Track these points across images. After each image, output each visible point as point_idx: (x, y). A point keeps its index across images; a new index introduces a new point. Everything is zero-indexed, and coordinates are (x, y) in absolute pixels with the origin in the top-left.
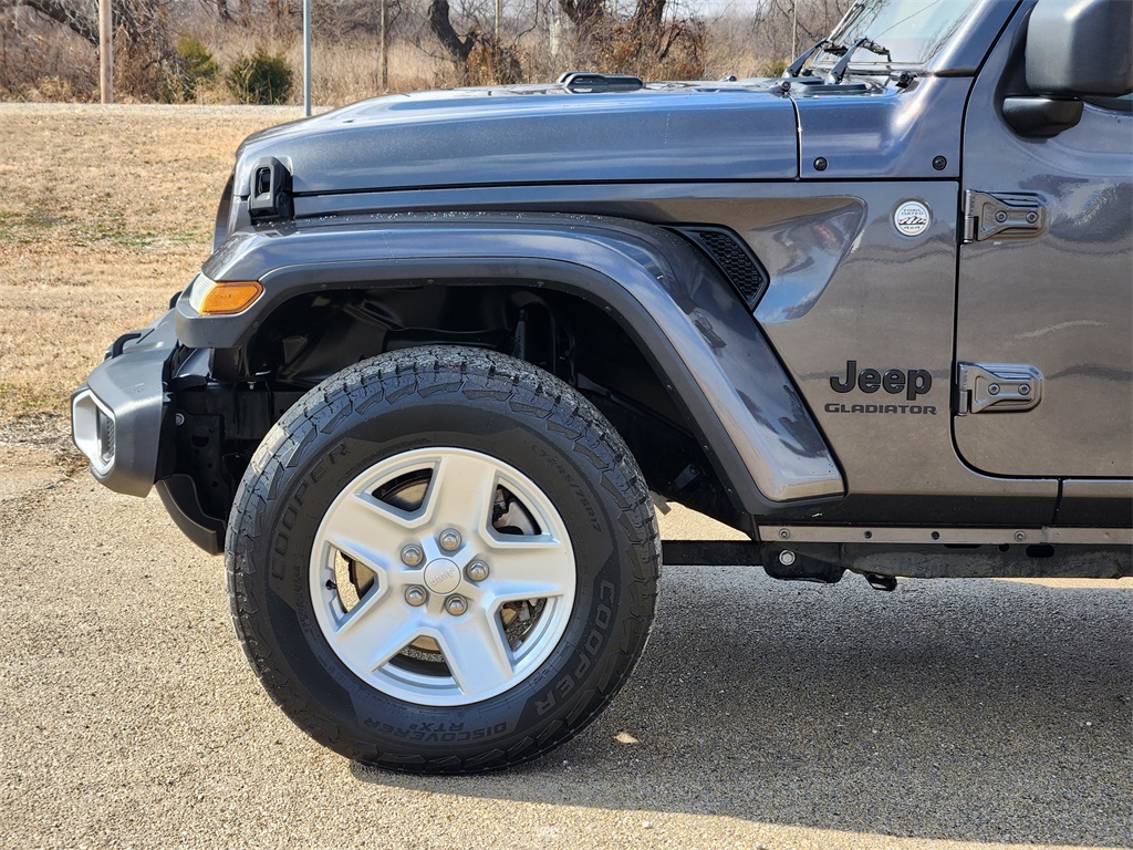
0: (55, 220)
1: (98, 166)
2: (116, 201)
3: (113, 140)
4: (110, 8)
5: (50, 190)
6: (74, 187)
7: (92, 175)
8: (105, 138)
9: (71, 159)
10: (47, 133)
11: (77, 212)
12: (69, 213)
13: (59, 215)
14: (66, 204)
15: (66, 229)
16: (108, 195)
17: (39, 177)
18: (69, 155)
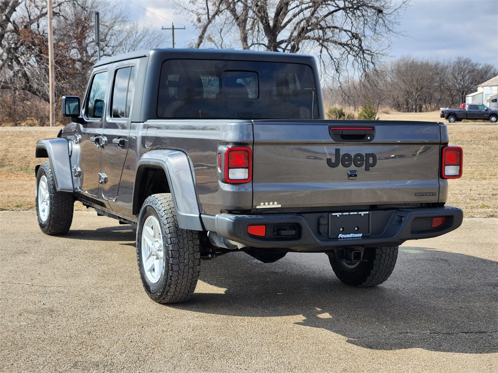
0: (6, 165)
1: (24, 148)
2: (28, 159)
3: (32, 139)
4: (54, 90)
5: (6, 156)
6: (14, 154)
7: (21, 150)
8: (29, 138)
9: (16, 145)
10: (9, 137)
11: (14, 163)
12: (11, 163)
13: (7, 164)
14: (11, 160)
15: (9, 168)
16: (26, 157)
17: (3, 152)
18: (15, 144)
